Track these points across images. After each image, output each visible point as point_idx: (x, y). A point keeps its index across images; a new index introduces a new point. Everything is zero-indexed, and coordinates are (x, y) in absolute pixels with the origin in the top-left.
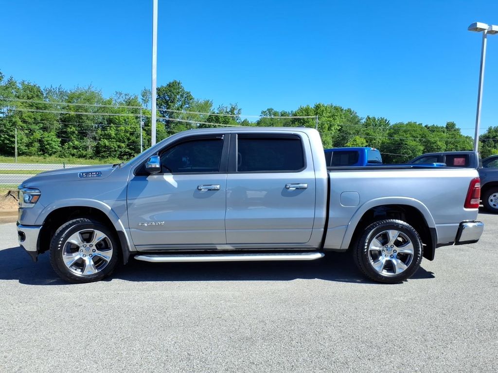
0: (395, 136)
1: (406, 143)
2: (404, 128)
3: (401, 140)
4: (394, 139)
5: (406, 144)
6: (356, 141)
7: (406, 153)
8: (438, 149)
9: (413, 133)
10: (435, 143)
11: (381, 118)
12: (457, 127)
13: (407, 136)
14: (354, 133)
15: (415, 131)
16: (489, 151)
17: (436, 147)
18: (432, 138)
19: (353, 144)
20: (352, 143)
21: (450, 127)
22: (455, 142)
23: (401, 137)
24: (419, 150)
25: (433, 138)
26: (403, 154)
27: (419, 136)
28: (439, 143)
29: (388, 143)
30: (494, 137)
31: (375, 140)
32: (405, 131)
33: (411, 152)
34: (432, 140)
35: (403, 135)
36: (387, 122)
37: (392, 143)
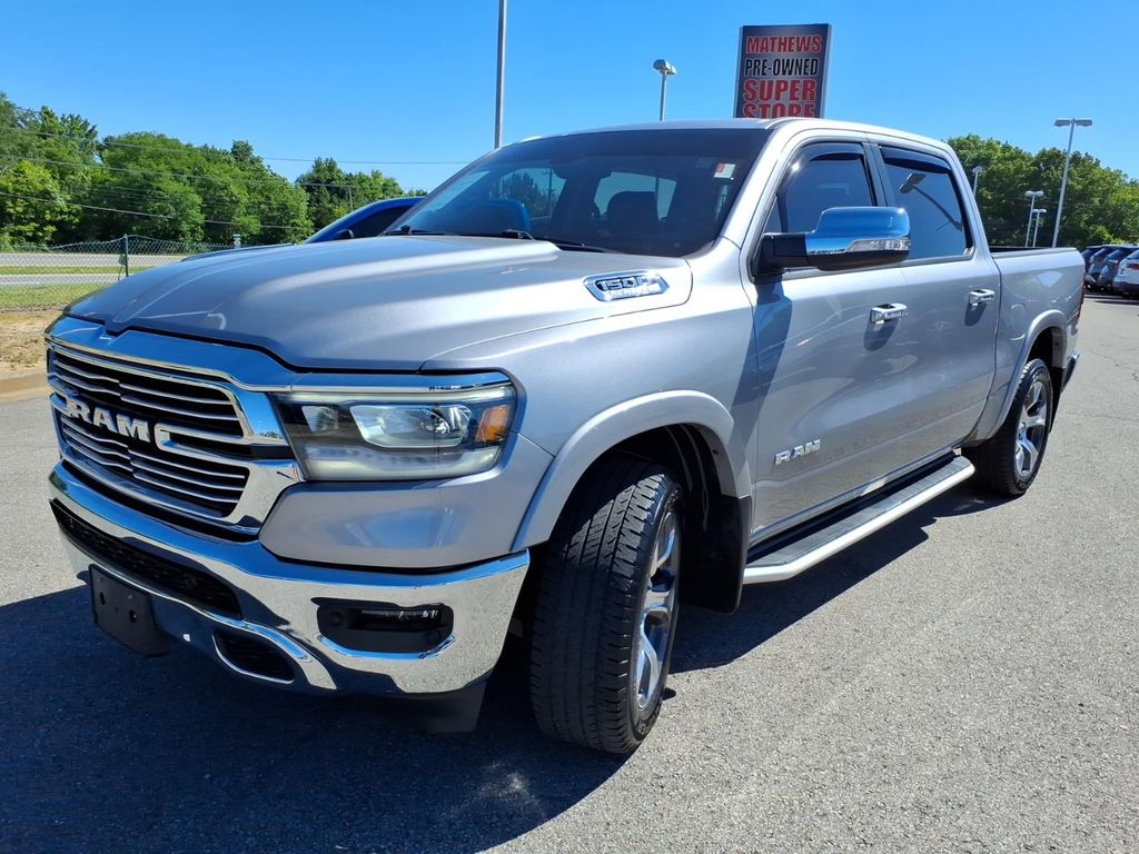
0: (131, 165)
1: (160, 185)
2: (149, 149)
3: (145, 177)
4: (127, 175)
5: (158, 189)
6: (23, 172)
7: (161, 210)
8: (232, 202)
9: (174, 161)
10: (225, 188)
11: (71, 116)
12: (255, 154)
13: (160, 168)
14: (13, 152)
15: (177, 157)
16: (330, 210)
17: (228, 199)
18: (217, 175)
19: (17, 182)
20: (14, 179)
21: (241, 152)
22: (263, 187)
23: (147, 171)
24: (193, 204)
25: (219, 176)
26: (154, 212)
27: (187, 170)
28: (233, 189)
29: (113, 184)
30: (329, 181)
31: (73, 174)
32: (152, 156)
33: (172, 208)
34: (218, 181)
35: (150, 166)
36: (90, 128)
37: (122, 184)
